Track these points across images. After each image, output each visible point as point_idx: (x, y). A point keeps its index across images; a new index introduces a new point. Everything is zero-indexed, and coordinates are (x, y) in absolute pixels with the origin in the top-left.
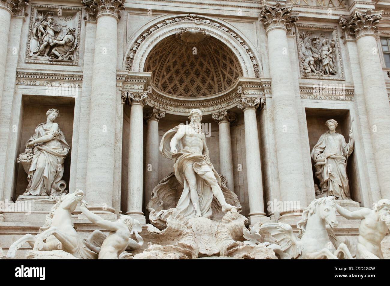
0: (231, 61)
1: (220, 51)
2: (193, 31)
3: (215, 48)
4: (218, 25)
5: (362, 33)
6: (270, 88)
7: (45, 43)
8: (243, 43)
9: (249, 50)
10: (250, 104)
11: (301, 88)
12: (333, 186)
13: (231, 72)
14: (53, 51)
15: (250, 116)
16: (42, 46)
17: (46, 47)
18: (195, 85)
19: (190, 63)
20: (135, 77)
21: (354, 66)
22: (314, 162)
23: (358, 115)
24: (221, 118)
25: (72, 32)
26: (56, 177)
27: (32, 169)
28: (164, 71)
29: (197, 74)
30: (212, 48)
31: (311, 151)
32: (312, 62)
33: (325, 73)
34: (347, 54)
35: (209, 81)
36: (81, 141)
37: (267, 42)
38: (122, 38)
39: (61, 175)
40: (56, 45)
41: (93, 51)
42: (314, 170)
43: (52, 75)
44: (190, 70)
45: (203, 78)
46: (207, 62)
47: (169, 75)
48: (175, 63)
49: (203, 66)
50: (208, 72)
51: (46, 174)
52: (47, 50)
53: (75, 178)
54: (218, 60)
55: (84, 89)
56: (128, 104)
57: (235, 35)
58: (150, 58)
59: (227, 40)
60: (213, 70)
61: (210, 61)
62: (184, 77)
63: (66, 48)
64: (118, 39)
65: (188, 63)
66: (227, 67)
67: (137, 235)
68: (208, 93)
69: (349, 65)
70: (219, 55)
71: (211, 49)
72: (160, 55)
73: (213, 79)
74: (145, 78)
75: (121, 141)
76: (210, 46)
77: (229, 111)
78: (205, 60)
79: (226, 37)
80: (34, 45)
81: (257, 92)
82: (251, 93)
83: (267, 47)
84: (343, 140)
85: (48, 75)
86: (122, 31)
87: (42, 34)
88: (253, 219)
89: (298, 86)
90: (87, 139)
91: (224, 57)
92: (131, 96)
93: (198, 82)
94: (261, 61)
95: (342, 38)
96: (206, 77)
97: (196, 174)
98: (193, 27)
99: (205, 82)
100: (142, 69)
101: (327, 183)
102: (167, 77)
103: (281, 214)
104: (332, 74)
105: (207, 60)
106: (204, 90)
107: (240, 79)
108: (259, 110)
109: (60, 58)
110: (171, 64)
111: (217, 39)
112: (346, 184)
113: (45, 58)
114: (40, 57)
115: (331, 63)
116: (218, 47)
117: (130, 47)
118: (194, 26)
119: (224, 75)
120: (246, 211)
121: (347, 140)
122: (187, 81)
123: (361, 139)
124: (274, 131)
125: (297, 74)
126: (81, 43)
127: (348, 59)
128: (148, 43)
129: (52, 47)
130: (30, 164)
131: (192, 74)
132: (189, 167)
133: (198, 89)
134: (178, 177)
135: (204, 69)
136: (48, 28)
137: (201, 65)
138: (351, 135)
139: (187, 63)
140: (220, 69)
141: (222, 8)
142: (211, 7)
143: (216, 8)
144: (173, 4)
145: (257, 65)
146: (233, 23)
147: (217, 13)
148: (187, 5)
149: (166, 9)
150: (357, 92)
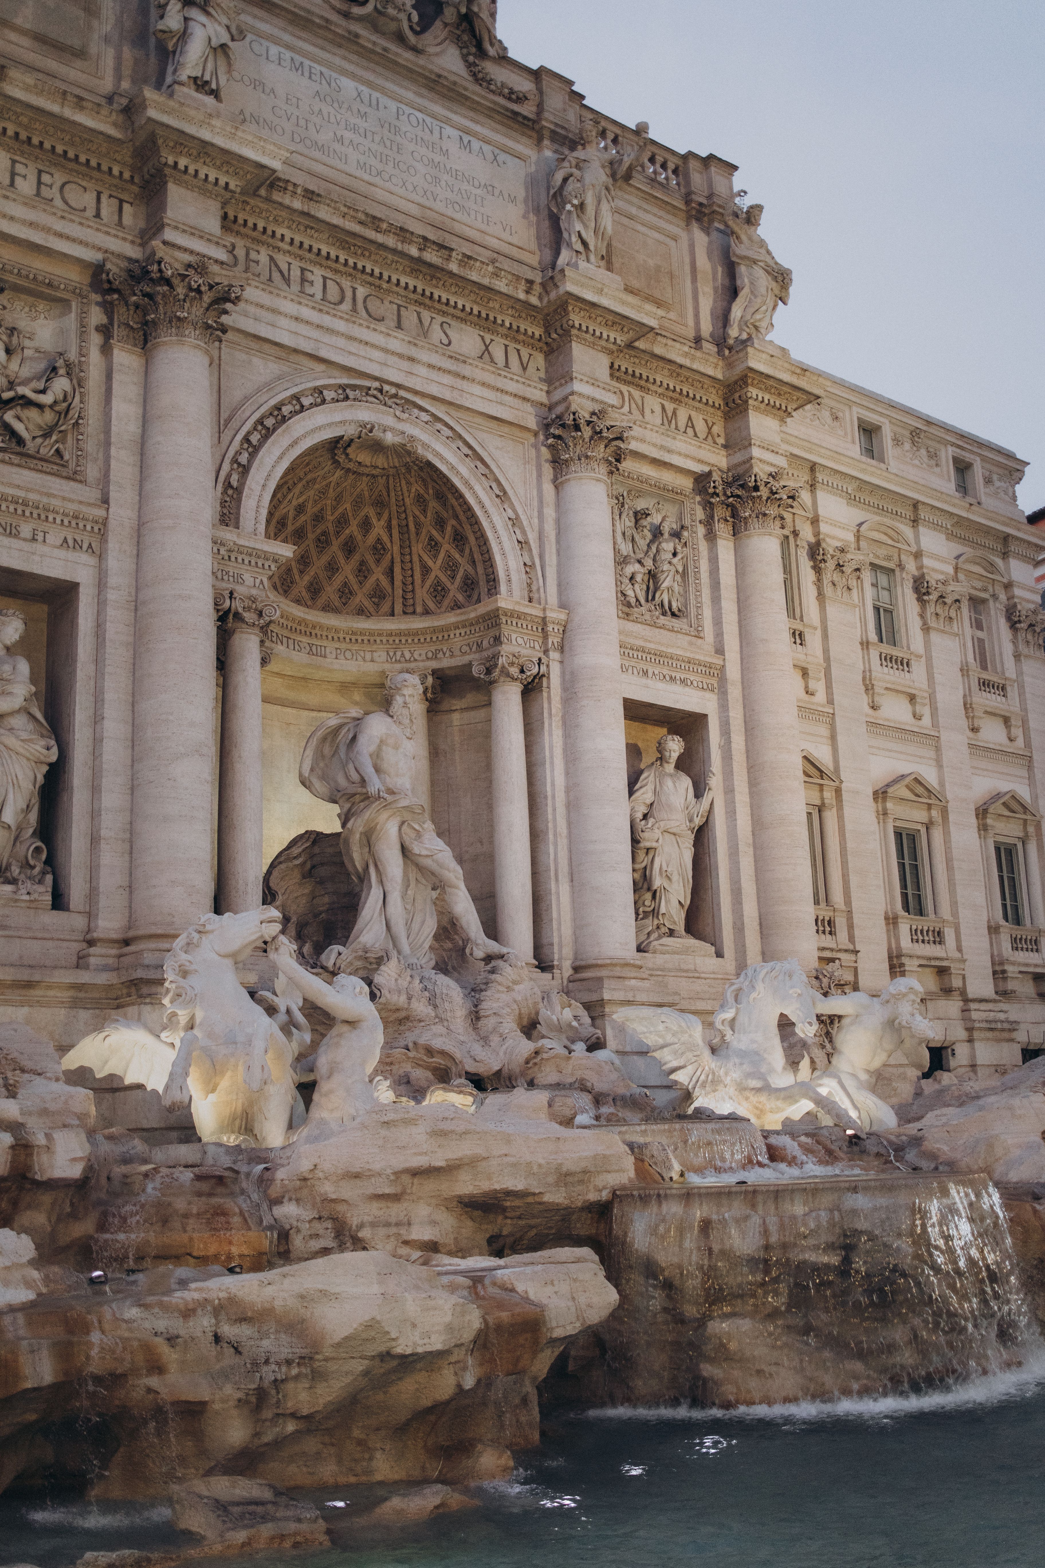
1: (430, 505)
2: (389, 438)
3: (422, 492)
4: (448, 432)
6: (561, 635)
8: (503, 497)
9: (516, 521)
10: (516, 671)
11: (621, 645)
12: (668, 901)
14: (10, 418)
18: (338, 580)
19: (337, 514)
21: (728, 605)
22: (634, 840)
26: (21, 825)
29: (349, 548)
30: (413, 490)
32: (638, 578)
33: (663, 609)
35: (378, 575)
37: (560, 507)
39: (33, 818)
44: (332, 532)
45: (362, 563)
46: (382, 523)
49: (367, 531)
50: (379, 550)
54: (418, 525)
57: (487, 472)
59: (466, 483)
60: (396, 549)
61: (394, 522)
63: (50, 419)
65: (332, 514)
66: (438, 551)
68: (372, 610)
70: (424, 512)
71: (409, 491)
73: (390, 573)
76: (408, 483)
77: (438, 674)
78: (379, 515)
79: (464, 471)
81: (528, 641)
82: (517, 643)
83: (557, 521)
84: (691, 793)
89: (617, 639)
92: (238, 605)
93: (347, 572)
94: (541, 557)
95: (709, 523)
96: (372, 563)
97: (406, 854)
98: (388, 425)
99: (366, 577)
100: (261, 528)
101: (654, 893)
104: (675, 615)
105: (386, 516)
106: (361, 598)
107: (501, 602)
108: (532, 689)
109: (30, 447)
111: (441, 472)
112: (690, 896)
115: (677, 586)
116: (431, 491)
117: (233, 452)
118: (392, 422)
119: (426, 570)
121: (699, 792)
122: (318, 565)
123: (729, 795)
125: (612, 604)
128: (278, 450)
129: (3, 406)
131: (335, 547)
133: (346, 592)
135: (371, 539)
137: (366, 525)
138: (711, 780)
139: (329, 513)
140: (418, 551)
141: (459, 383)
142: (434, 375)
143: (447, 379)
144: (341, 342)
145: (533, 566)
146: (481, 435)
147: (448, 395)
148: (377, 355)
149: (323, 353)
150: (733, 672)
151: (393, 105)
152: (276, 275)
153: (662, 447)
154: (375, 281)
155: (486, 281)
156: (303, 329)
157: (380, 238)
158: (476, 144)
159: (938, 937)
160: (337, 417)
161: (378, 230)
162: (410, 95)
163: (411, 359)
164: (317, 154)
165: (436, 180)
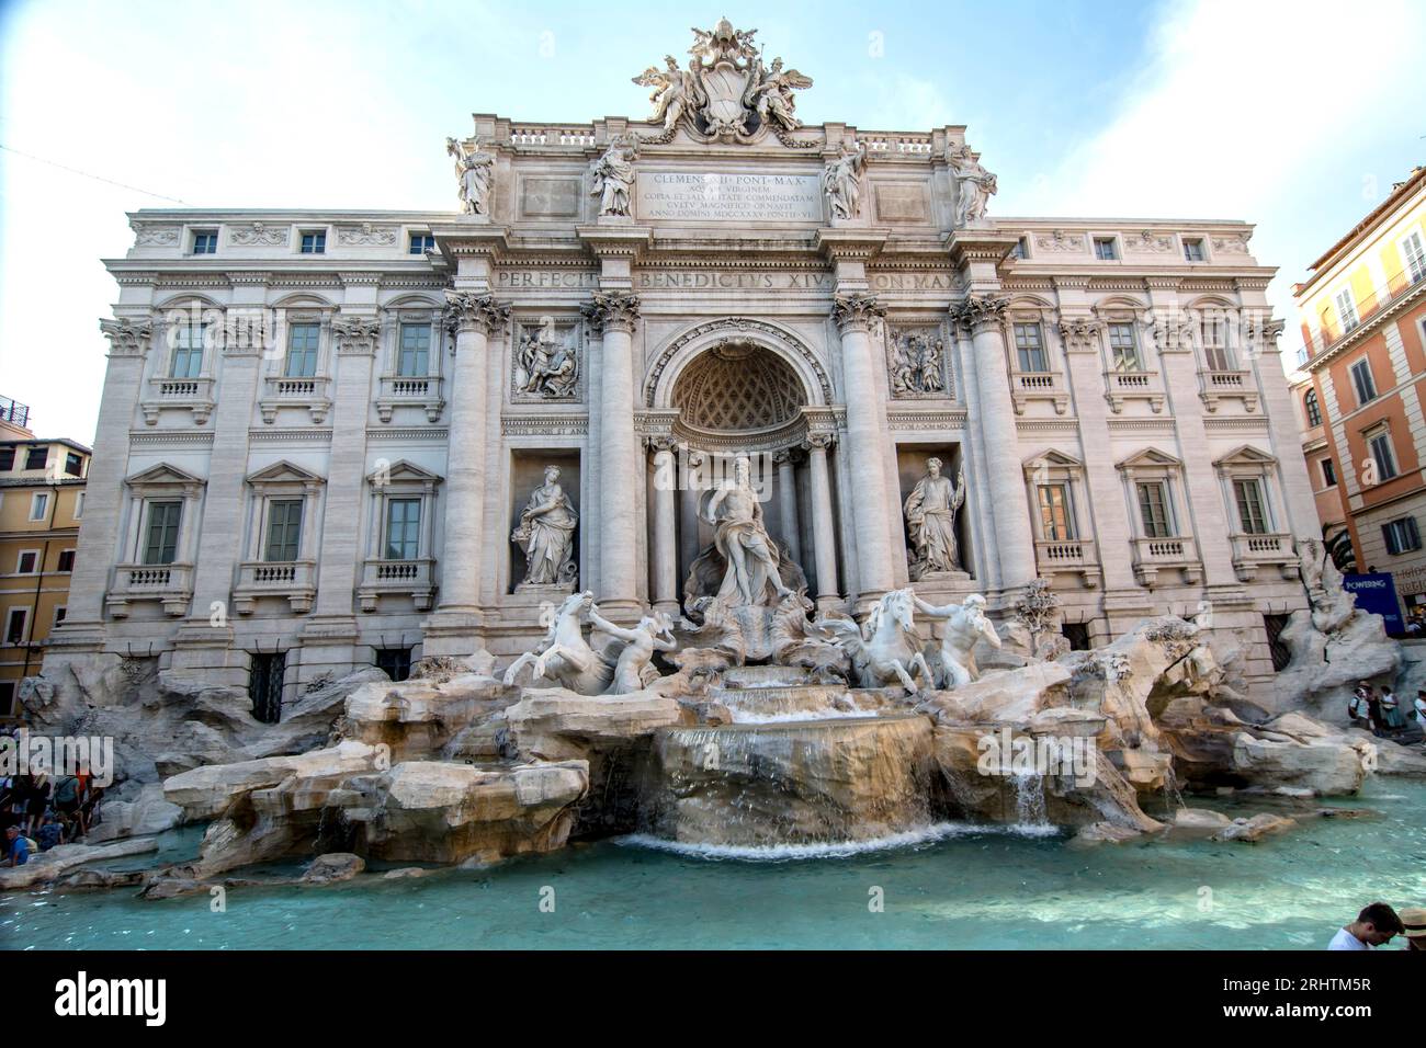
0: (792, 380)
2: (738, 342)
4: (772, 329)
5: (980, 328)
6: (845, 419)
7: (536, 374)
8: (808, 354)
9: (816, 365)
10: (818, 443)
11: (889, 415)
12: (934, 552)
13: (793, 394)
14: (547, 383)
15: (818, 460)
16: (532, 379)
17: (538, 378)
18: (746, 412)
20: (659, 416)
21: (967, 377)
22: (906, 521)
23: (970, 450)
24: (781, 459)
25: (570, 356)
26: (563, 557)
27: (531, 549)
28: (701, 396)
29: (748, 396)
31: (903, 505)
32: (908, 375)
33: (927, 389)
34: (959, 360)
35: (764, 406)
36: (592, 509)
37: (841, 351)
38: (639, 359)
39: (569, 553)
40: (550, 376)
41: (600, 382)
42: (907, 531)
43: (548, 419)
44: (737, 391)
45: (755, 401)
46: (759, 380)
47: (709, 401)
48: (716, 384)
49: (755, 386)
50: (762, 393)
51: (549, 556)
52: (540, 383)
53: (587, 559)
54: (775, 378)
55: (591, 436)
56: (651, 451)
57: (797, 343)
58: (679, 382)
59: (785, 352)
60: (768, 391)
61: (764, 379)
62: (730, 402)
63: (565, 379)
64: (634, 362)
66: (787, 389)
67: (669, 635)
68: (764, 424)
69: (960, 376)
71: (765, 364)
72: (694, 376)
73: (769, 403)
74: (672, 416)
75: (645, 505)
77: (791, 450)
78: (757, 378)
79: (783, 347)
80: (521, 375)
81: (827, 425)
82: (819, 428)
83: (841, 359)
84: (950, 488)
85: (543, 419)
86: (639, 350)
87: (531, 361)
88: (821, 604)
89: (885, 412)
90: (599, 506)
91: (784, 374)
92: (654, 442)
93: (750, 407)
94: (833, 379)
95: (953, 334)
96: (760, 400)
97: (744, 548)
98: (737, 335)
99: (759, 408)
100: (668, 403)
101: (925, 548)
102: (706, 404)
103: (859, 596)
104: (939, 389)
105: (759, 377)
106: (758, 418)
107: (804, 409)
108: (831, 451)
109: (558, 394)
110: (710, 385)
112: (952, 547)
113: (537, 396)
114: (530, 394)
115: (936, 373)
117: (651, 372)
118: (739, 333)
119: (784, 398)
120: (813, 593)
121: (955, 486)
122: (734, 407)
123: (974, 484)
124: (850, 480)
125: (885, 394)
126: (584, 370)
127: (959, 368)
128: (675, 364)
129: (545, 379)
130: (528, 542)
131: (741, 397)
132: (734, 536)
133: (751, 418)
134: (720, 550)
135: (757, 390)
136: (538, 352)
137: (753, 383)
138: (961, 480)
140: (778, 389)
141: (777, 303)
142: (762, 303)
143: (769, 303)
144: (708, 303)
145: (828, 386)
146: (794, 325)
147: (770, 311)
148: (727, 303)
149: (698, 312)
150: (972, 415)
151: (734, 178)
152: (671, 282)
153: (915, 300)
154: (724, 269)
155: (782, 249)
156: (686, 304)
157: (717, 248)
158: (785, 178)
159: (1177, 548)
160: (708, 339)
161: (714, 244)
162: (745, 169)
163: (748, 300)
164: (694, 218)
165: (762, 205)
